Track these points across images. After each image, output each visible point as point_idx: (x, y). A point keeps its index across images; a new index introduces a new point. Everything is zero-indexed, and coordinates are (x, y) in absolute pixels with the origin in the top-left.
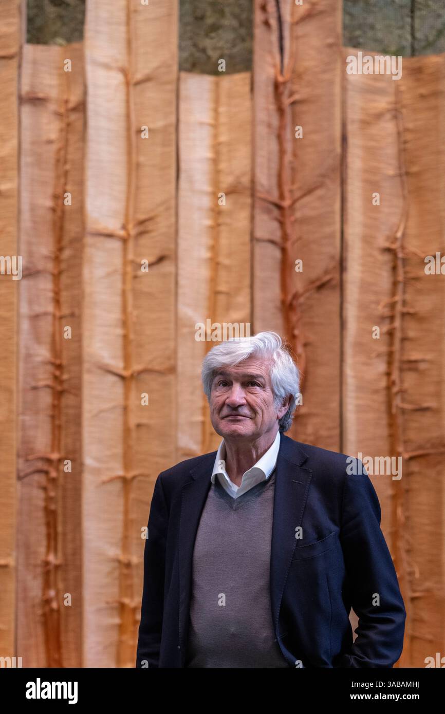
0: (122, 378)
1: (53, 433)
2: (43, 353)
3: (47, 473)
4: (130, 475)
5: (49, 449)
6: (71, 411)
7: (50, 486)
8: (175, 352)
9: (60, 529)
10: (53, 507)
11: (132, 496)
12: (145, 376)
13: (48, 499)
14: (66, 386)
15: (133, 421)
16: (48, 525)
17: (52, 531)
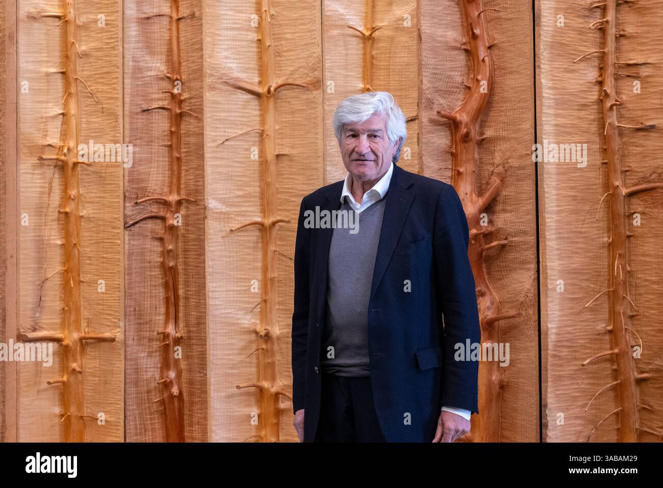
0: (258, 95)
1: (171, 169)
2: (157, 66)
3: (163, 219)
4: (268, 222)
5: (166, 190)
6: (192, 140)
7: (167, 237)
8: (322, 61)
9: (181, 292)
10: (172, 264)
11: (272, 248)
12: (284, 93)
13: (166, 253)
14: (186, 108)
15: (271, 152)
16: (166, 285)
17: (171, 294)
